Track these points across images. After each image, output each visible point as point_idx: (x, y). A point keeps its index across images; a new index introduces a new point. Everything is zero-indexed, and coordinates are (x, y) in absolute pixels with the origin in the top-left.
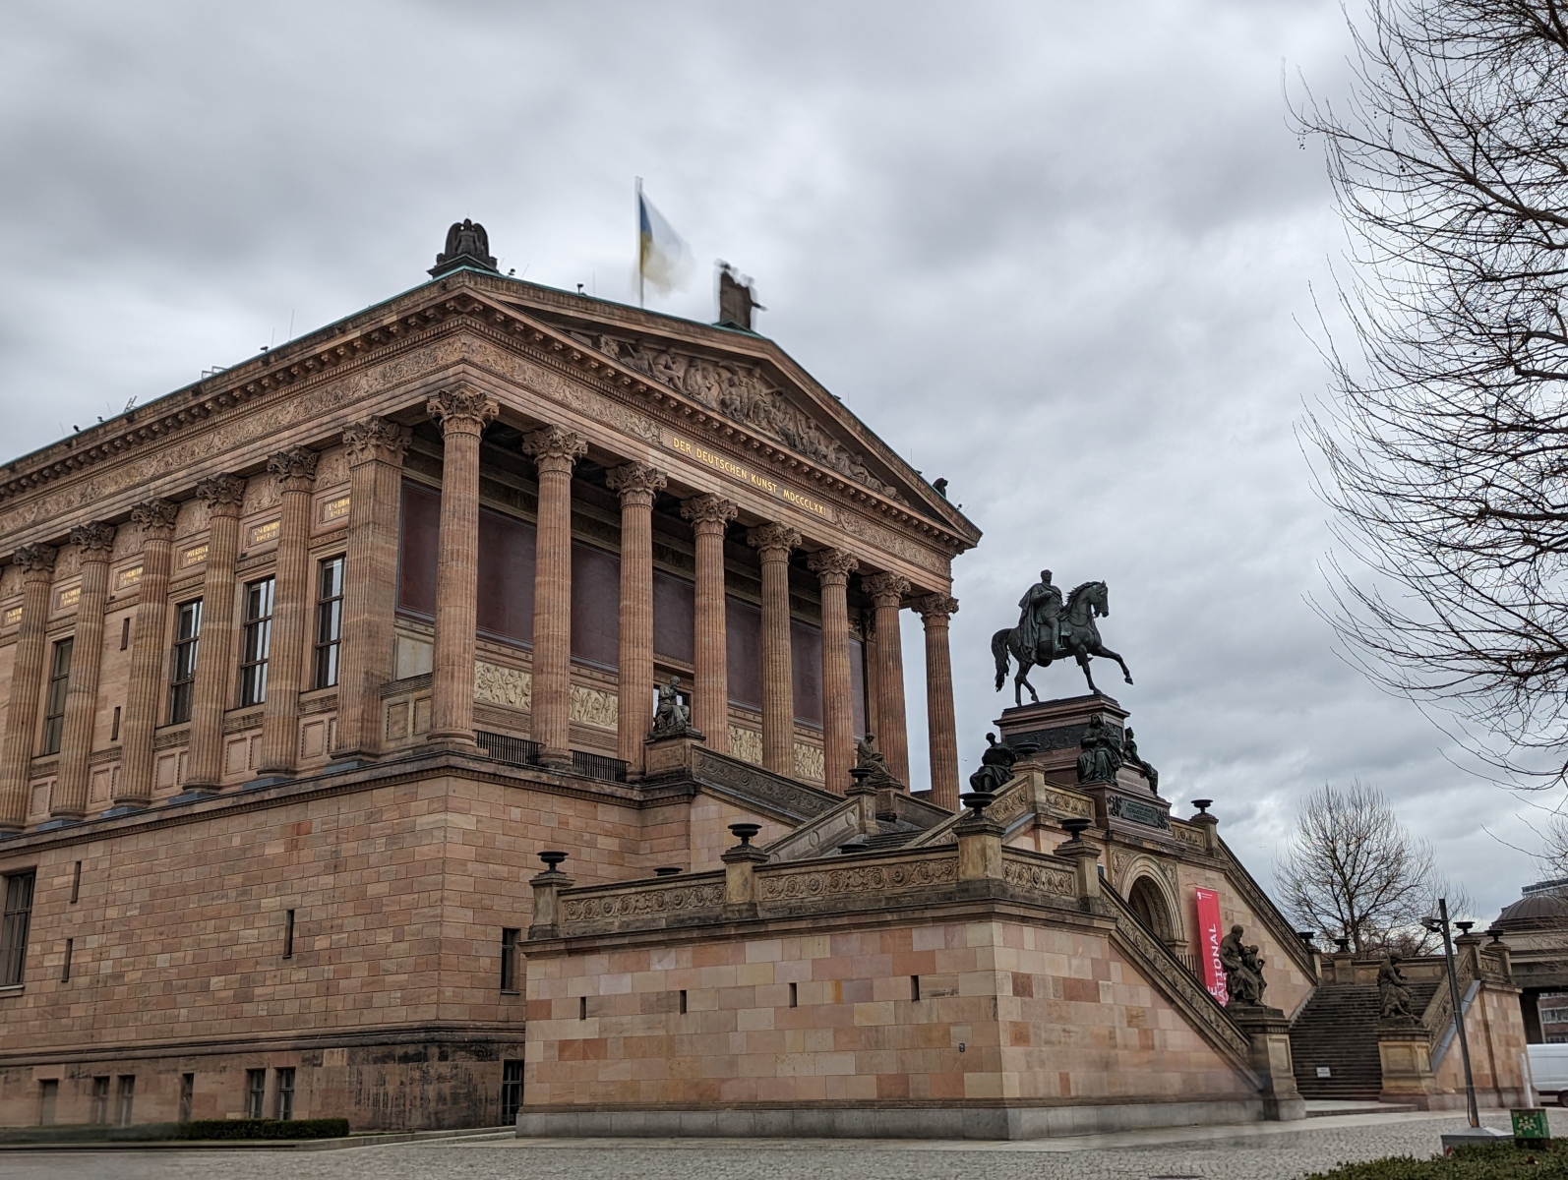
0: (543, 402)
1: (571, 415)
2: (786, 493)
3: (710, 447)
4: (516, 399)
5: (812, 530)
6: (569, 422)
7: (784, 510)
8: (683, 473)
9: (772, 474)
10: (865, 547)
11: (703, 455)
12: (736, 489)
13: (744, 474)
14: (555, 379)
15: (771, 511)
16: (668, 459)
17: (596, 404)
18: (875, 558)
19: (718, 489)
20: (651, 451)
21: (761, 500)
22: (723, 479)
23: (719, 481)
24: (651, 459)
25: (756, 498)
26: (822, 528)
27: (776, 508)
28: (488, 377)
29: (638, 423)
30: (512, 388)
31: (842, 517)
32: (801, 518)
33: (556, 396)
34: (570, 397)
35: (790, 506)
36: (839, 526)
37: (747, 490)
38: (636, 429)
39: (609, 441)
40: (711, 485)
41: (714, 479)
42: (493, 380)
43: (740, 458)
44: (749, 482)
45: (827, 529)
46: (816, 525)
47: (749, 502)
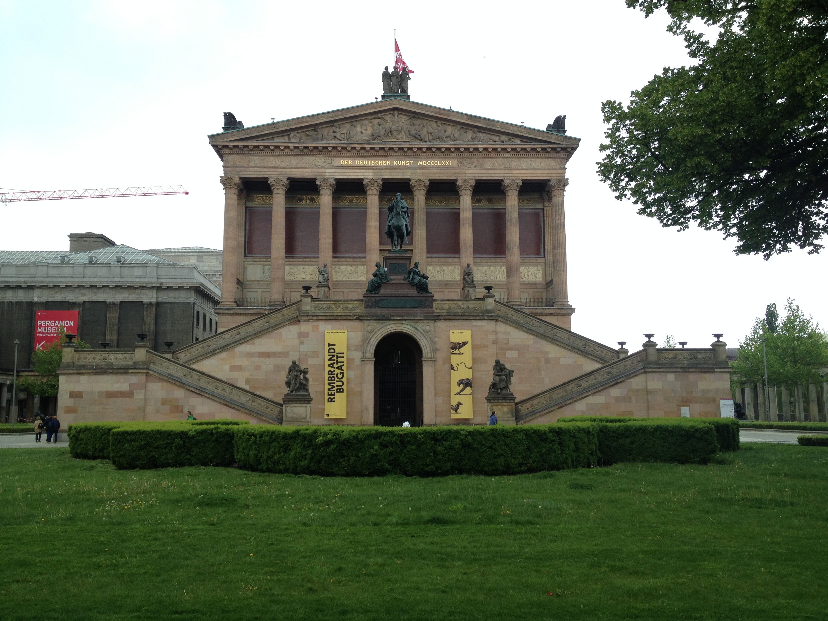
0: (265, 170)
1: (279, 170)
2: (420, 163)
3: (365, 157)
4: (250, 173)
5: (441, 175)
6: (279, 173)
7: (418, 171)
8: (347, 174)
9: (408, 157)
10: (484, 171)
11: (360, 162)
12: (383, 171)
13: (389, 163)
14: (271, 158)
15: (409, 174)
16: (338, 170)
17: (294, 161)
18: (493, 175)
19: (371, 174)
20: (327, 170)
21: (402, 171)
22: (374, 169)
23: (371, 171)
24: (327, 174)
25: (398, 171)
26: (449, 171)
27: (413, 171)
28: (235, 169)
29: (319, 161)
30: (248, 169)
31: (465, 162)
32: (432, 171)
33: (272, 165)
34: (279, 163)
35: (422, 168)
36: (462, 167)
37: (391, 169)
38: (318, 164)
39: (302, 174)
40: (366, 174)
41: (368, 171)
42: (238, 169)
43: (385, 157)
44: (392, 165)
45: (452, 171)
46: (443, 171)
47: (393, 174)
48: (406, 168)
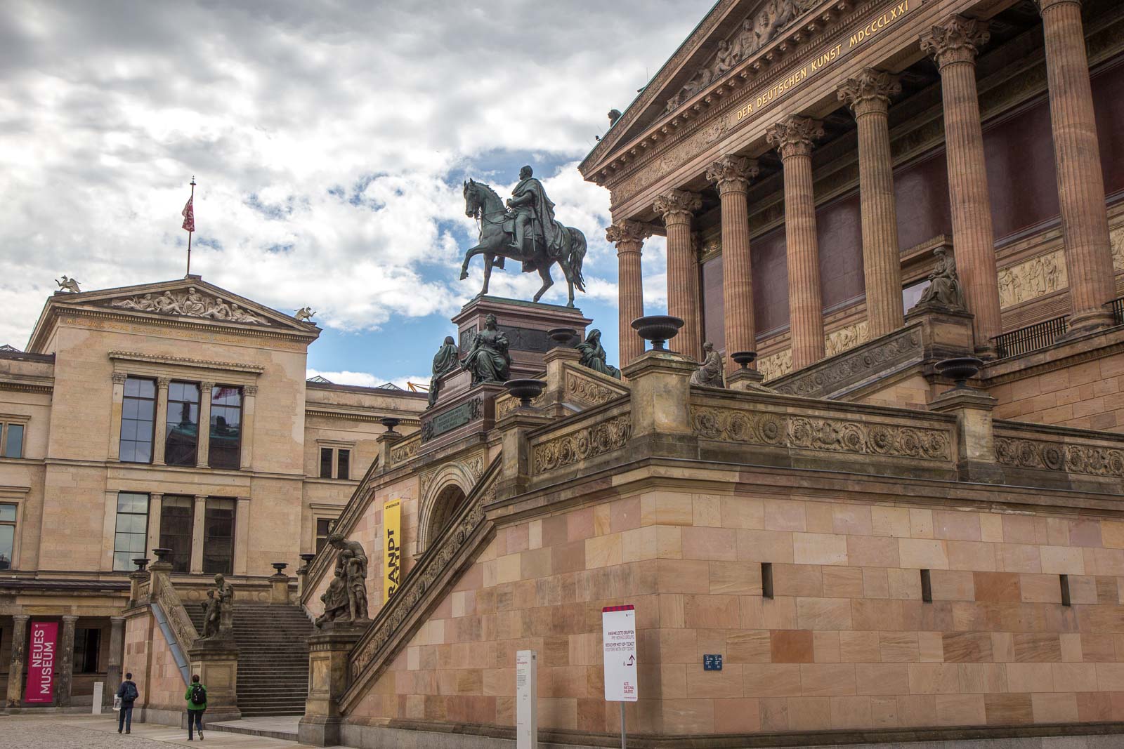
1: (666, 180)
2: (853, 40)
3: (769, 84)
5: (892, 45)
6: (667, 186)
7: (852, 61)
8: (748, 135)
9: (829, 41)
11: (763, 99)
12: (797, 97)
13: (804, 73)
14: (657, 162)
15: (837, 79)
16: (735, 136)
19: (781, 115)
20: (720, 146)
21: (825, 79)
22: (782, 102)
23: (780, 107)
24: (722, 152)
25: (819, 82)
27: (844, 67)
28: (622, 208)
30: (634, 200)
32: (874, 48)
33: (659, 175)
34: (666, 167)
35: (856, 51)
37: (808, 85)
38: (710, 139)
39: (693, 171)
40: (773, 120)
41: (774, 111)
43: (796, 63)
44: (810, 75)
45: (912, 24)
46: (894, 35)
47: (813, 95)
48: (831, 67)
